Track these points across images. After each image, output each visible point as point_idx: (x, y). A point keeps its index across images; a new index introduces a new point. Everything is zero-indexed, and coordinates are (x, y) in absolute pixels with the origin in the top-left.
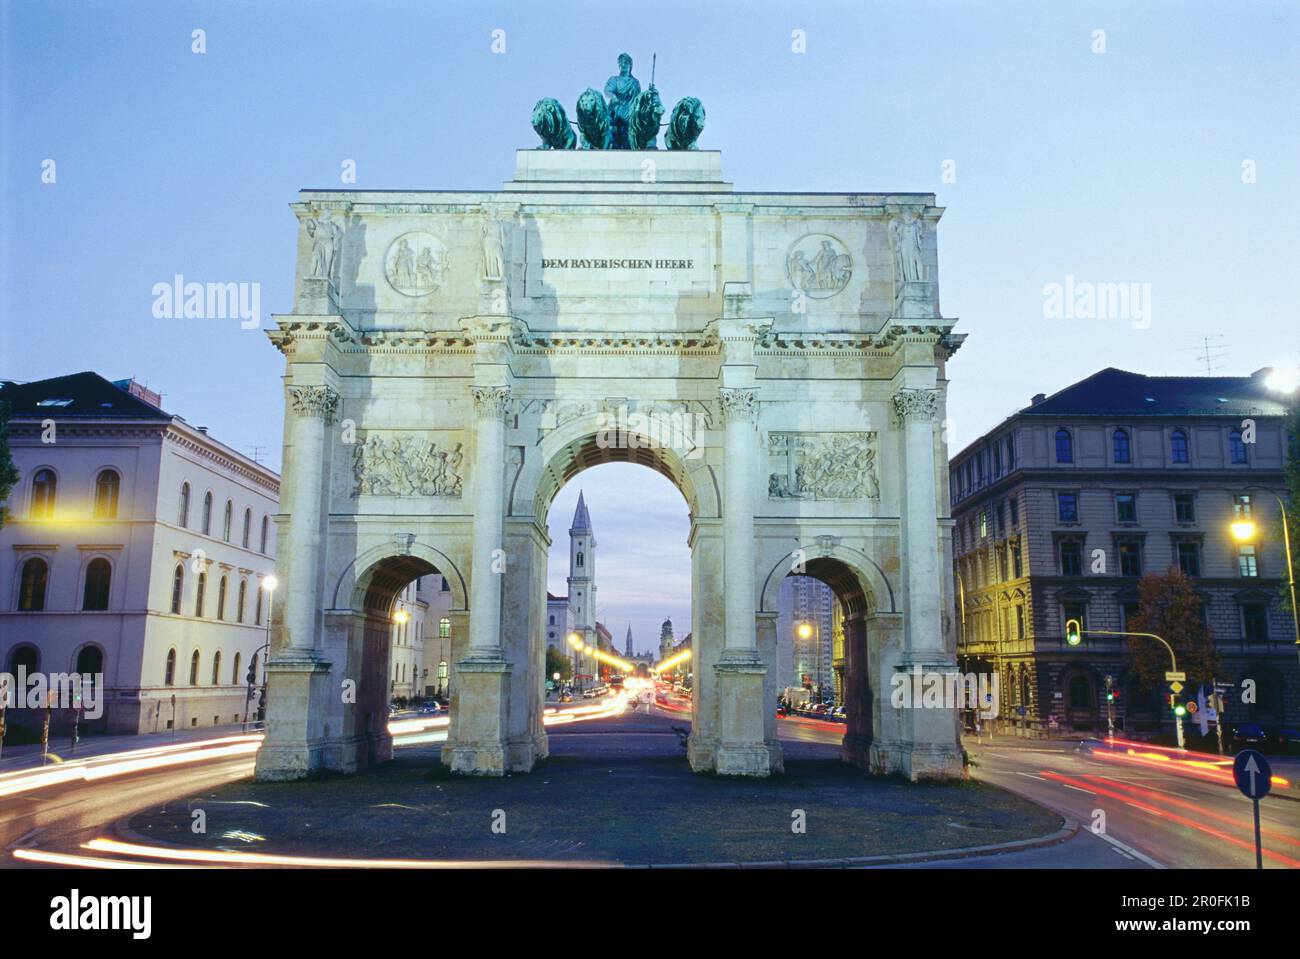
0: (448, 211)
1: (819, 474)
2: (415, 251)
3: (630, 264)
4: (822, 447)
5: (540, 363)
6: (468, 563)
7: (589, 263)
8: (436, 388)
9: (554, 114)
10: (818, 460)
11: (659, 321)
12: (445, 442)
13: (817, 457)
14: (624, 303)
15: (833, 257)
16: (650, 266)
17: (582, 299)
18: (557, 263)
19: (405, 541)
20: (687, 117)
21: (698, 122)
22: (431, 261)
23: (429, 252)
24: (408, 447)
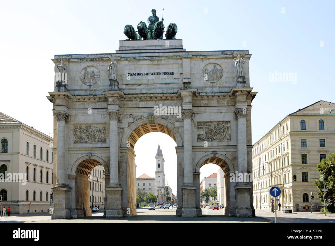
0: (99, 60)
1: (213, 133)
2: (90, 72)
3: (155, 74)
4: (214, 126)
5: (128, 104)
6: (109, 161)
7: (142, 74)
8: (97, 112)
9: (131, 29)
10: (212, 130)
11: (164, 90)
12: (101, 127)
13: (212, 129)
14: (153, 85)
15: (217, 70)
16: (161, 74)
17: (140, 85)
18: (132, 74)
19: (90, 155)
20: (172, 29)
21: (175, 31)
22: (94, 75)
23: (94, 73)
24: (90, 128)
